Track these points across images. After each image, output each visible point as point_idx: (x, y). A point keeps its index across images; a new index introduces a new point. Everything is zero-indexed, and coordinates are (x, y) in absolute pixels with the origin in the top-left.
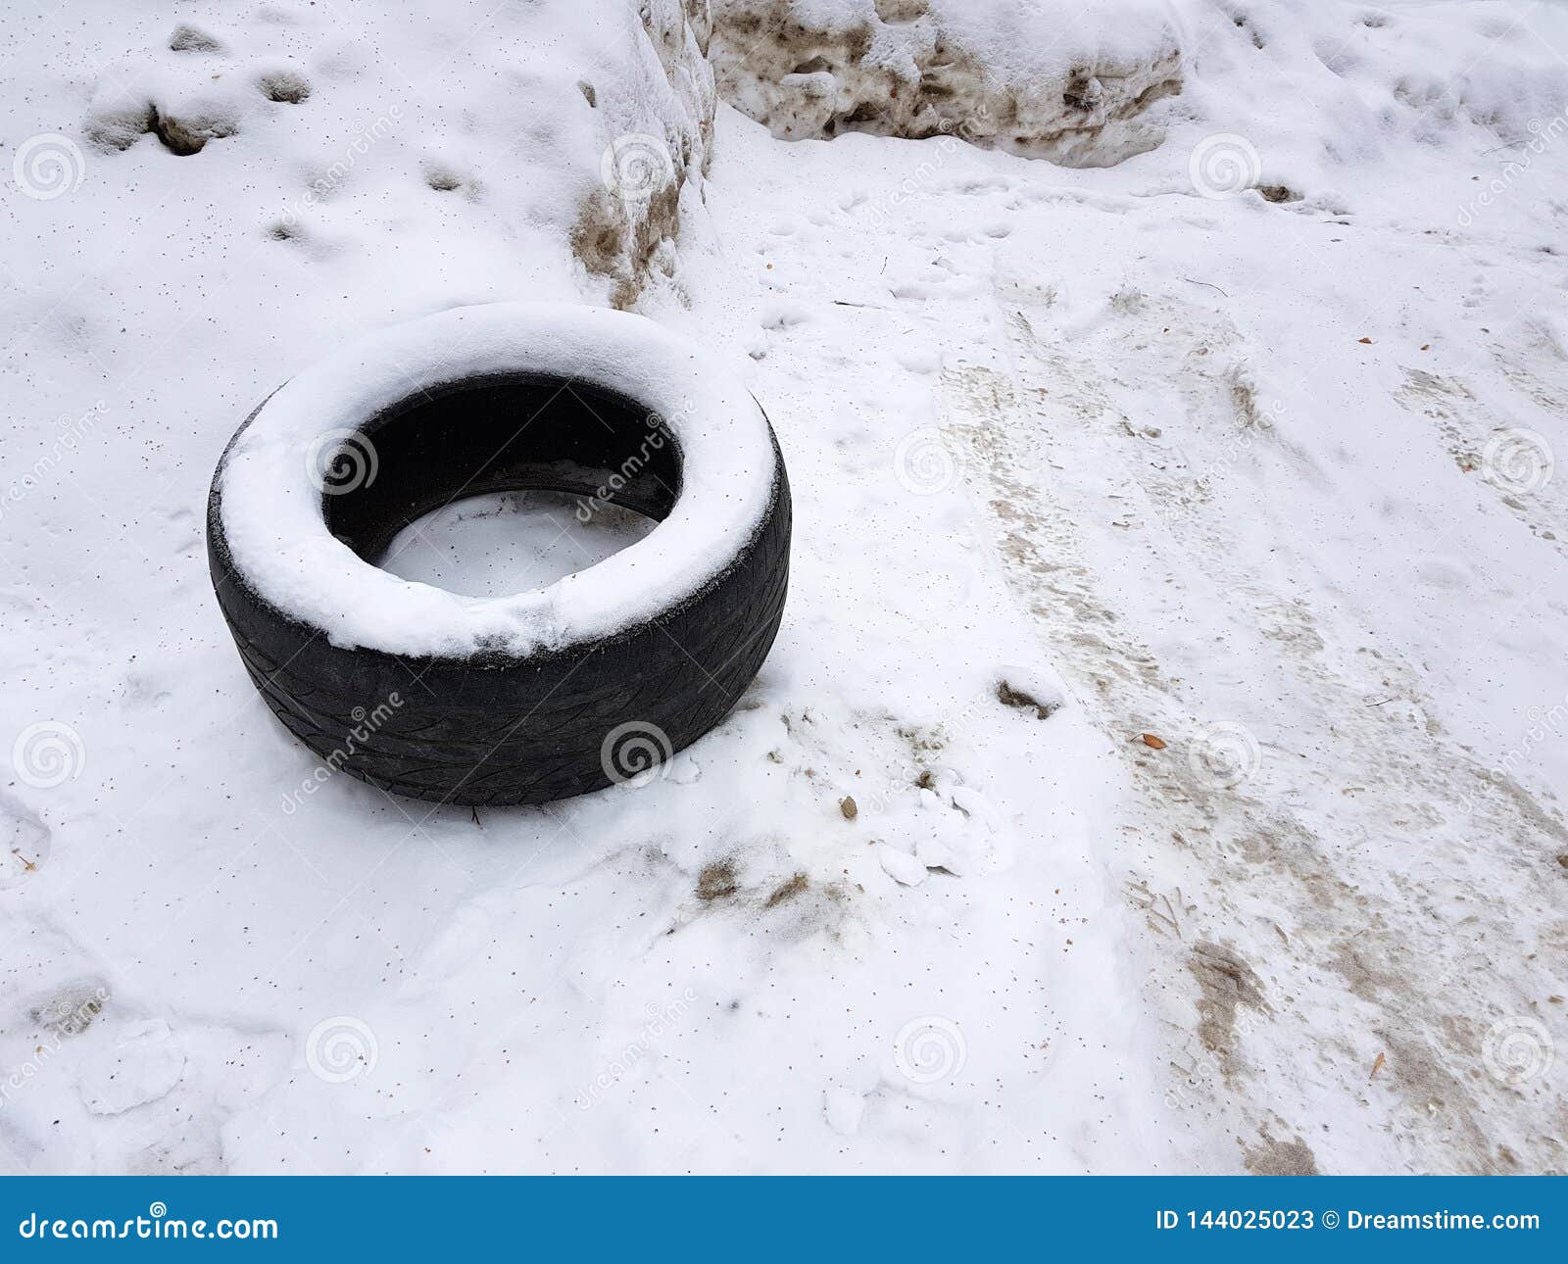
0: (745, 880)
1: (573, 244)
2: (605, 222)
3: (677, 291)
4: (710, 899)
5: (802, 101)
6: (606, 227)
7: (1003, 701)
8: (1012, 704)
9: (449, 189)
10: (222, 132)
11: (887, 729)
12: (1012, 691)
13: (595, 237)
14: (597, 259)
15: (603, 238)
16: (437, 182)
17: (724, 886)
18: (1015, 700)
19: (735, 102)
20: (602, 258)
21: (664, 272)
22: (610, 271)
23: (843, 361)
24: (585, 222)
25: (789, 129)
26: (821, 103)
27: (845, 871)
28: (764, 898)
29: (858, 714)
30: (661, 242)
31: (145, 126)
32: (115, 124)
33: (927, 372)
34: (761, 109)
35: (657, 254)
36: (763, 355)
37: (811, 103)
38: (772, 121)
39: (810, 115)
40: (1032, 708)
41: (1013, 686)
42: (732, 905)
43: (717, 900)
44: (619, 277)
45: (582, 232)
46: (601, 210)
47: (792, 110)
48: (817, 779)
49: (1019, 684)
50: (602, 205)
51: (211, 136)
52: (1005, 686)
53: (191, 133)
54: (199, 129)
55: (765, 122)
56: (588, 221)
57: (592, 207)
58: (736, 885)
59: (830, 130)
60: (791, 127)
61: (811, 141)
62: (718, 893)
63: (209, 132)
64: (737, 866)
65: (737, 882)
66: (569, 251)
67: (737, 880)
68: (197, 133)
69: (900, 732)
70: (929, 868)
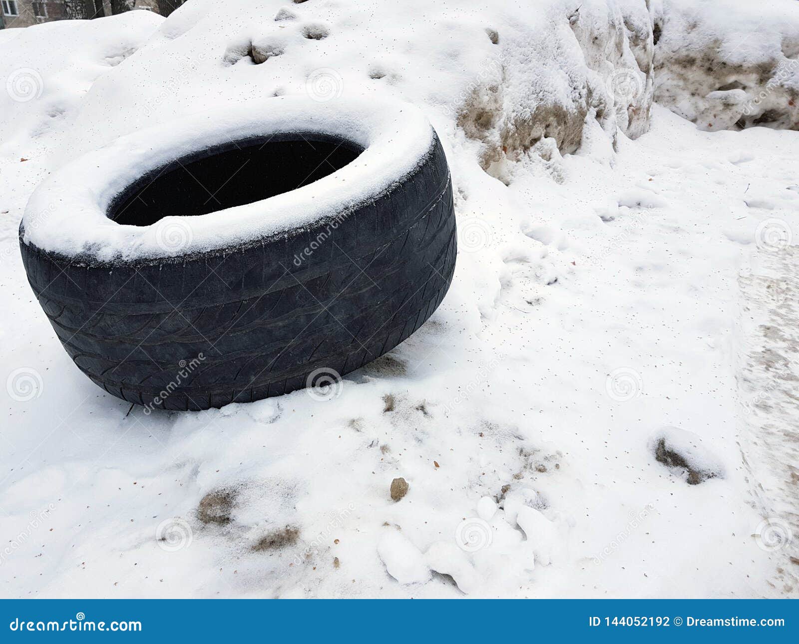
0: (240, 515)
1: (458, 119)
2: (481, 106)
3: (551, 170)
4: (206, 522)
5: (721, 108)
6: (482, 109)
7: (658, 459)
8: (665, 462)
9: (379, 78)
10: (277, 53)
11: (511, 446)
12: (667, 449)
13: (474, 116)
14: (474, 130)
15: (480, 116)
16: (374, 74)
17: (219, 513)
18: (669, 460)
19: (675, 109)
20: (478, 130)
21: (543, 156)
22: (483, 139)
23: (677, 230)
24: (468, 106)
25: (710, 125)
26: (735, 109)
27: (336, 541)
28: (251, 539)
29: (489, 426)
30: (543, 138)
31: (246, 53)
32: (233, 52)
33: (747, 243)
34: (692, 113)
35: (538, 144)
36: (612, 219)
37: (728, 108)
38: (699, 121)
39: (726, 116)
40: (682, 469)
41: (670, 445)
42: (224, 535)
43: (212, 526)
44: (488, 142)
45: (465, 111)
46: (479, 98)
47: (713, 112)
48: (388, 457)
49: (676, 444)
50: (480, 95)
51: (271, 55)
52: (662, 443)
53: (262, 53)
54: (267, 52)
55: (694, 121)
56: (470, 104)
57: (474, 96)
58: (231, 517)
59: (741, 125)
60: (712, 124)
61: (727, 131)
62: (213, 519)
63: (271, 53)
64: (240, 499)
65: (232, 514)
66: (454, 122)
67: (234, 513)
68: (264, 53)
69: (522, 451)
70: (435, 574)
